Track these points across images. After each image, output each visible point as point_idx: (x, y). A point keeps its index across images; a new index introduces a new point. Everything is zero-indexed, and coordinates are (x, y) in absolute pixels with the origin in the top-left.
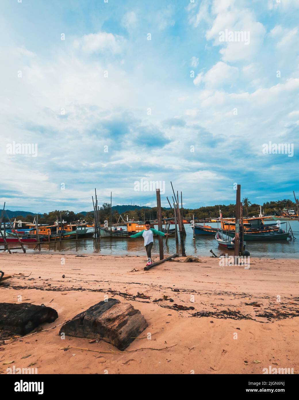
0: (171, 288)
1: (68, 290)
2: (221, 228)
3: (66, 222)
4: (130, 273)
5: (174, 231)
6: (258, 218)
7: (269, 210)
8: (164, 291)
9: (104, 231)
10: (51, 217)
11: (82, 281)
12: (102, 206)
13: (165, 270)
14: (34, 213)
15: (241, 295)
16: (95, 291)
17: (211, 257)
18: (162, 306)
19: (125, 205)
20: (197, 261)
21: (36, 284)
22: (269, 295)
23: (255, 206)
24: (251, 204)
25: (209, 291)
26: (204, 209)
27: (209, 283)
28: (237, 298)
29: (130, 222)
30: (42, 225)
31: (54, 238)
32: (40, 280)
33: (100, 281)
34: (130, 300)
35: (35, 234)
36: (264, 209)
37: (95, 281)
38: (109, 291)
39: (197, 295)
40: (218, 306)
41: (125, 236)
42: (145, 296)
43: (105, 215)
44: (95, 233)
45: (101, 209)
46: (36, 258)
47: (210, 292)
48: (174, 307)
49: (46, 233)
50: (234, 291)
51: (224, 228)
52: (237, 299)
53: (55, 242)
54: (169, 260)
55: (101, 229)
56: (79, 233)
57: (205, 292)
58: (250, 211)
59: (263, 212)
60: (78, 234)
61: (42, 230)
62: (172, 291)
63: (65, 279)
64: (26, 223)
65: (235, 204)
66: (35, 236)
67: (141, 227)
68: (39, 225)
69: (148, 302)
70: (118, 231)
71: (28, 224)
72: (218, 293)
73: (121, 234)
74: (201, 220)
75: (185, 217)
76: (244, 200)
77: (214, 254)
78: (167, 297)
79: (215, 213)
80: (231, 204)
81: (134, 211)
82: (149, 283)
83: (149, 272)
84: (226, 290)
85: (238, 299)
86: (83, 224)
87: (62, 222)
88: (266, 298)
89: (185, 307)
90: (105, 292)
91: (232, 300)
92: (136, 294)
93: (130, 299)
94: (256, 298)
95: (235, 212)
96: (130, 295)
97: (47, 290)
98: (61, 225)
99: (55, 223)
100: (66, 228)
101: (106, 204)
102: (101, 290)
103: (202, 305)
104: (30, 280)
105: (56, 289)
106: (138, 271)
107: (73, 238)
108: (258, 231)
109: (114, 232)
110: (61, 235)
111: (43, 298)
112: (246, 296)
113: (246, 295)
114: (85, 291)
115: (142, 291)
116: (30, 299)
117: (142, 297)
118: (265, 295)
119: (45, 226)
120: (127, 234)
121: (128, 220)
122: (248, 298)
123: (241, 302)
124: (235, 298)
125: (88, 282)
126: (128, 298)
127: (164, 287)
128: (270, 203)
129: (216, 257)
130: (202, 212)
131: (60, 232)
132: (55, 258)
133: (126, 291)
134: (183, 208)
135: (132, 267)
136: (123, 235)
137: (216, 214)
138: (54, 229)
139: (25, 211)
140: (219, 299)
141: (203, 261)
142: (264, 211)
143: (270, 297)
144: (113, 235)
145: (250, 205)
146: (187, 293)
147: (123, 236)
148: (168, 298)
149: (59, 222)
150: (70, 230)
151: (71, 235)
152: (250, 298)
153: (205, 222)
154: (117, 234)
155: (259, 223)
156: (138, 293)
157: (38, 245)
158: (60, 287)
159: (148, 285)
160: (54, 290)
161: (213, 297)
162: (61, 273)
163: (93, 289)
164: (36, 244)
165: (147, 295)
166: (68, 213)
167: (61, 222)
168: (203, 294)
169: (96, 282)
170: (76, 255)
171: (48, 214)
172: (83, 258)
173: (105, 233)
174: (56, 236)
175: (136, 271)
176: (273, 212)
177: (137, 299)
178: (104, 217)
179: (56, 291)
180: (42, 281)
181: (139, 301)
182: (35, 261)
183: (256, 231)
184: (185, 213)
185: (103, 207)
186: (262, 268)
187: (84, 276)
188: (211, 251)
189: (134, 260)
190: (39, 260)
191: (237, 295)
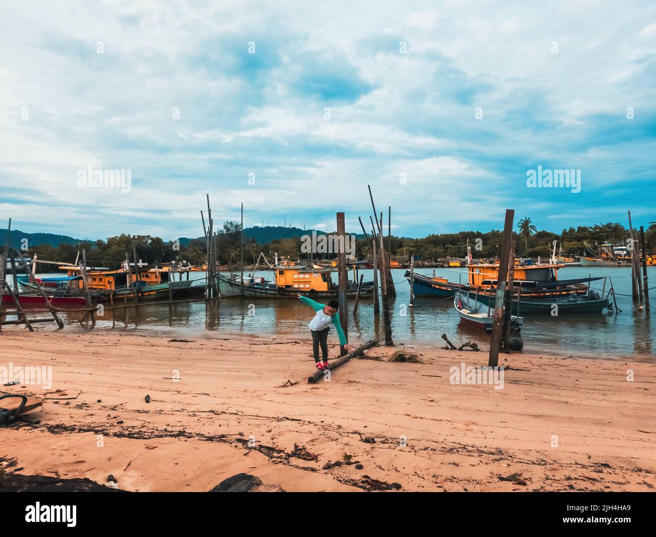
0: (360, 434)
1: (158, 436)
2: (468, 284)
3: (146, 264)
4: (281, 389)
5: (372, 287)
6: (547, 265)
7: (574, 244)
8: (345, 440)
9: (228, 284)
10: (114, 247)
11: (185, 413)
12: (222, 228)
13: (350, 382)
14: (75, 238)
15: (493, 454)
16: (210, 439)
17: (443, 348)
18: (340, 478)
19: (271, 225)
20: (414, 360)
21: (93, 419)
22: (546, 456)
23: (544, 236)
24: (536, 231)
25: (433, 443)
26: (437, 240)
27: (434, 421)
28: (484, 461)
29: (281, 267)
30: (94, 270)
31: (122, 297)
32: (100, 409)
33: (220, 411)
34: (281, 462)
35: (81, 286)
36: (561, 241)
37: (210, 411)
38: (239, 440)
39: (409, 452)
40: (445, 480)
41: (272, 296)
42: (309, 454)
43: (229, 248)
44: (209, 287)
45: (221, 235)
46: (87, 343)
47: (434, 445)
48: (363, 482)
49: (104, 285)
50: (480, 443)
51: (473, 284)
52: (484, 464)
53: (125, 308)
54: (360, 354)
55: (220, 281)
56: (176, 288)
57: (424, 444)
58: (532, 245)
59: (561, 249)
60: (172, 290)
61: (94, 279)
62: (362, 440)
63: (151, 407)
64: (60, 263)
65: (502, 229)
66: (82, 292)
67: (304, 278)
68: (88, 268)
69: (313, 470)
70: (257, 284)
71: (65, 266)
72: (448, 447)
73: (264, 291)
74: (428, 262)
75: (395, 255)
76: (522, 222)
77: (449, 342)
78: (350, 457)
79: (459, 248)
80: (493, 230)
81: (290, 240)
82: (317, 420)
83: (317, 388)
84: (465, 441)
85: (486, 464)
86: (183, 268)
87: (138, 264)
88: (539, 464)
89: (384, 483)
90: (231, 444)
91: (474, 466)
92: (290, 449)
93: (279, 460)
94: (521, 462)
95: (500, 246)
96: (280, 451)
97: (115, 435)
98: (135, 270)
99: (123, 266)
100: (147, 276)
101: (231, 223)
102: (223, 436)
103: (416, 477)
104: (80, 407)
105: (134, 434)
106: (296, 383)
107: (162, 297)
108: (545, 292)
109: (249, 287)
110: (138, 290)
111: (110, 459)
112: (503, 457)
113: (502, 454)
114: (192, 438)
115: (303, 440)
116: (84, 461)
117: (303, 455)
118: (538, 455)
119: (102, 271)
120: (276, 291)
121: (277, 263)
122: (504, 464)
123: (492, 473)
124: (481, 461)
125: (197, 414)
126: (276, 457)
127: (346, 431)
128: (576, 230)
129: (453, 348)
130: (430, 246)
131: (133, 285)
132: (127, 344)
133: (272, 439)
134: (393, 236)
135: (284, 371)
136: (266, 293)
137: (460, 251)
138: (120, 280)
139: (55, 234)
140: (450, 463)
141: (425, 358)
142: (562, 247)
143: (548, 460)
144: (247, 293)
145: (534, 233)
146: (390, 448)
147: (268, 295)
148: (353, 460)
149: (131, 264)
150: (156, 280)
151: (158, 291)
152: (510, 463)
153: (436, 267)
154: (255, 292)
155: (547, 276)
156: (296, 446)
157: (90, 314)
158: (143, 427)
159: (316, 425)
160: (130, 436)
161: (439, 458)
162: (141, 387)
163: (208, 435)
164: (85, 310)
165: (311, 452)
166: (150, 241)
167: (136, 264)
168: (421, 449)
169: (213, 415)
170: (171, 339)
171: (106, 243)
172: (186, 346)
173: (230, 288)
174: (126, 291)
175: (292, 384)
176: (580, 249)
177: (294, 461)
178: (227, 252)
179: (134, 438)
180: (103, 411)
181: (297, 467)
182: (86, 354)
183: (540, 293)
184: (394, 245)
185: (225, 231)
186: (542, 382)
187: (188, 398)
188: (444, 337)
189: (289, 352)
190: (92, 349)
191: (485, 455)
